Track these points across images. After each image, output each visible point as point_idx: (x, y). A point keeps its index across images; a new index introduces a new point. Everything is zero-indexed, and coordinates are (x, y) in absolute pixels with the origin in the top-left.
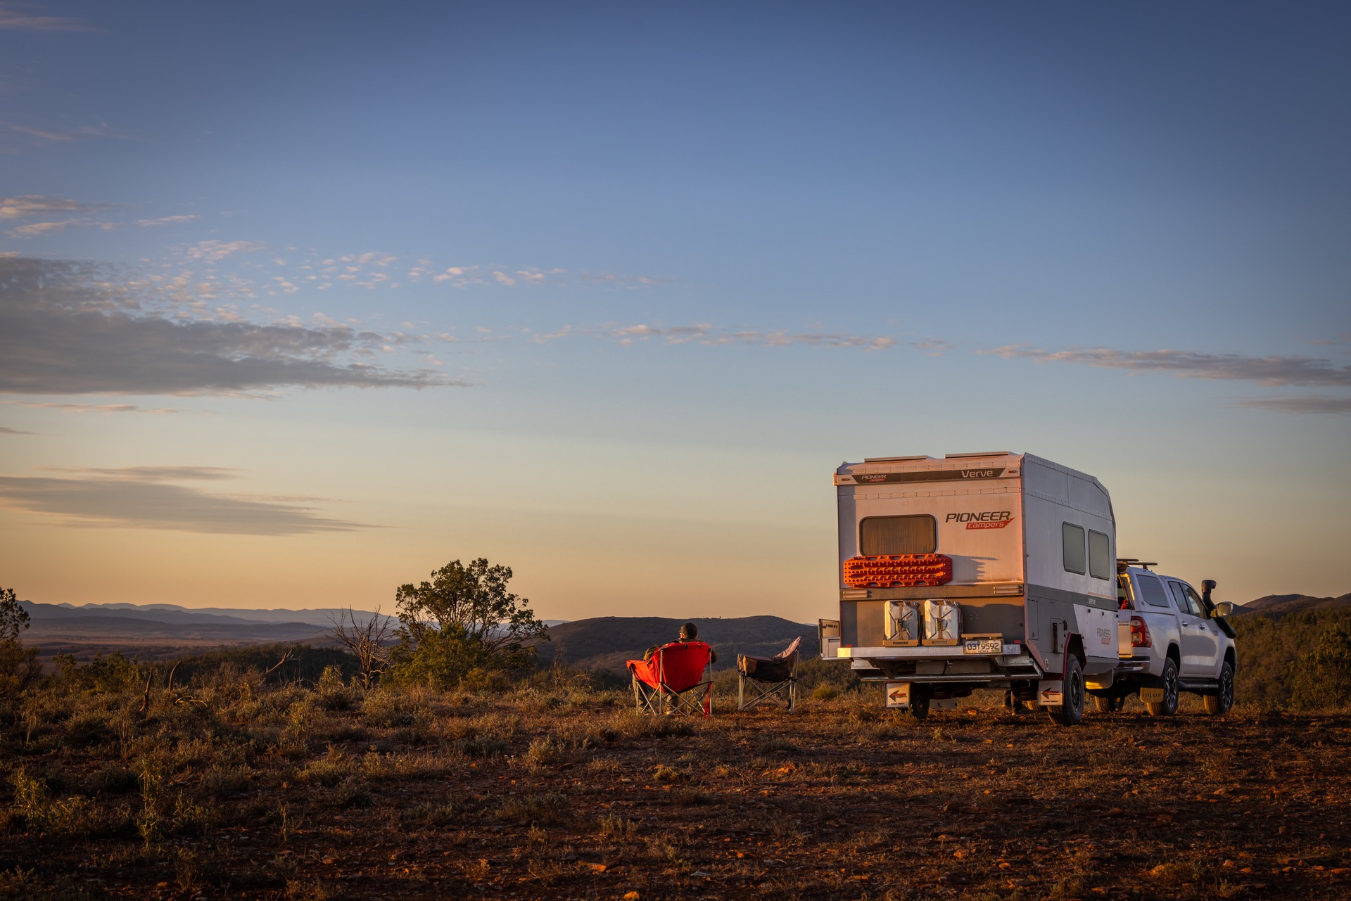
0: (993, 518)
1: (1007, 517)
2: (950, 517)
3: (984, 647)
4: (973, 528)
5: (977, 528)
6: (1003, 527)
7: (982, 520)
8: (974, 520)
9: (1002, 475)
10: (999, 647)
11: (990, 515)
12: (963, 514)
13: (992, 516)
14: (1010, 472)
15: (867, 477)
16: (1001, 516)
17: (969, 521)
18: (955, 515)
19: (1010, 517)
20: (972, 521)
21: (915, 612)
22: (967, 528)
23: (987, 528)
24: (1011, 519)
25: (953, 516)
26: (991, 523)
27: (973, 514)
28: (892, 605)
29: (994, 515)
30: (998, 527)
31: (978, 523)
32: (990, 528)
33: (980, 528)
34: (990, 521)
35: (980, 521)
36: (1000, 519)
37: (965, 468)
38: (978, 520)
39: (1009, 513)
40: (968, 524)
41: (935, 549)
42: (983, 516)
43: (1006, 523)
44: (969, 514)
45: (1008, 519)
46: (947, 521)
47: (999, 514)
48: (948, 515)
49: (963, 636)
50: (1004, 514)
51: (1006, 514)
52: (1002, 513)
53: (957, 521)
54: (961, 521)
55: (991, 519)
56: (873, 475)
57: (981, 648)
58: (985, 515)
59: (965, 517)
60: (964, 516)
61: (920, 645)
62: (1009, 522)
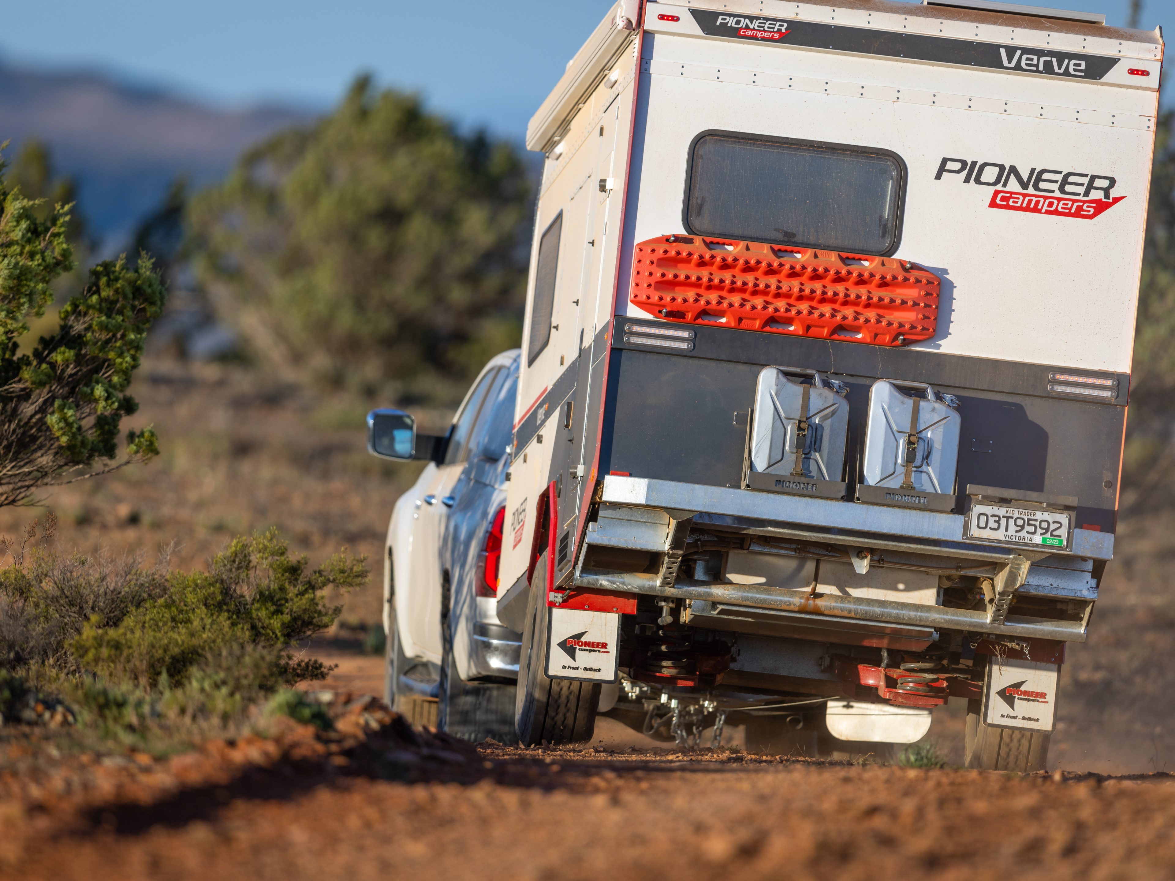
0: (1068, 188)
1: (1106, 191)
2: (950, 166)
3: (1022, 527)
4: (1008, 207)
5: (1021, 209)
6: (1091, 217)
7: (1036, 187)
8: (1013, 185)
9: (1110, 76)
10: (1063, 532)
11: (1059, 178)
12: (985, 165)
13: (1065, 181)
14: (1132, 72)
15: (731, 22)
16: (1090, 187)
17: (999, 187)
18: (964, 163)
19: (1114, 193)
20: (1008, 188)
21: (844, 408)
22: (993, 204)
23: (1047, 212)
24: (1117, 200)
25: (957, 166)
26: (1059, 200)
27: (1013, 170)
28: (783, 379)
29: (1071, 179)
30: (1078, 214)
31: (1025, 196)
32: (1056, 212)
33: (1027, 209)
34: (1057, 194)
35: (1031, 190)
36: (1087, 194)
37: (1008, 42)
38: (1024, 185)
39: (1113, 182)
40: (997, 193)
41: (895, 247)
42: (1039, 179)
43: (1101, 207)
44: (1002, 167)
45: (1107, 196)
46: (938, 177)
47: (1085, 181)
48: (945, 161)
49: (969, 489)
50: (1098, 183)
51: (1105, 183)
52: (1093, 178)
53: (967, 180)
54: (978, 181)
55: (1062, 190)
56: (751, 18)
57: (1012, 528)
58: (1045, 176)
59: (990, 174)
60: (987, 169)
61: (849, 497)
62: (1108, 206)
